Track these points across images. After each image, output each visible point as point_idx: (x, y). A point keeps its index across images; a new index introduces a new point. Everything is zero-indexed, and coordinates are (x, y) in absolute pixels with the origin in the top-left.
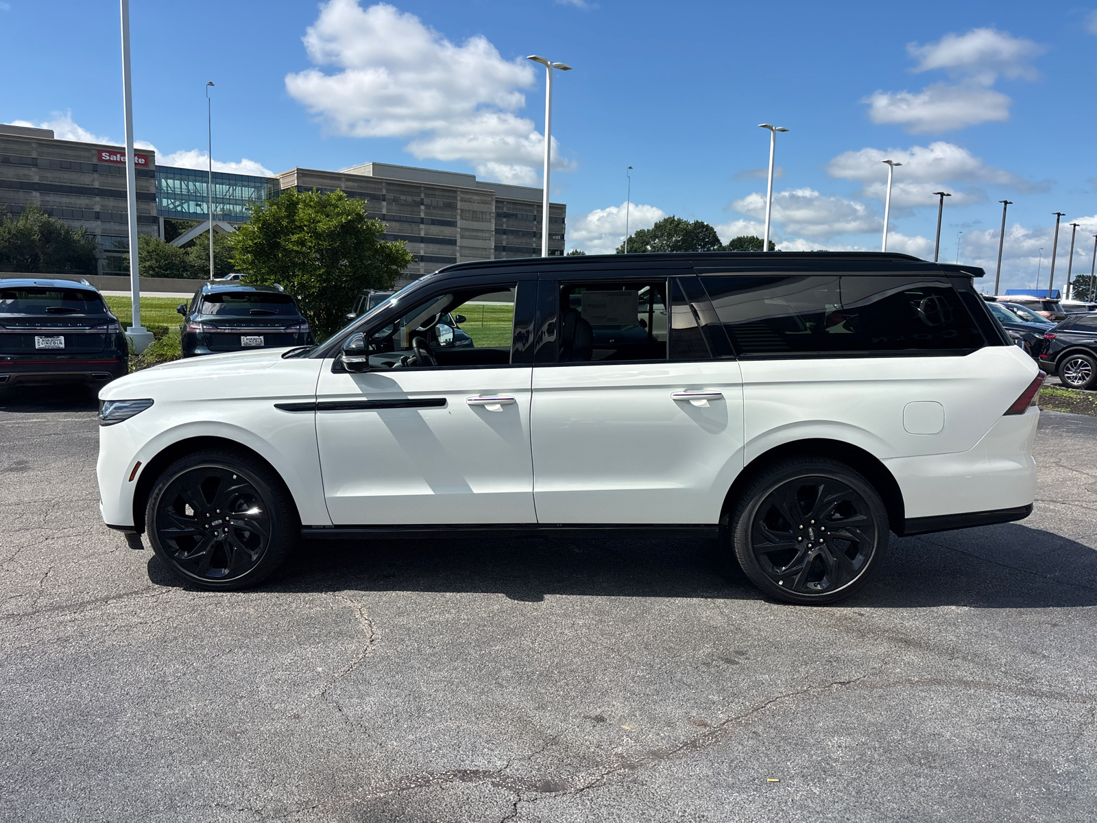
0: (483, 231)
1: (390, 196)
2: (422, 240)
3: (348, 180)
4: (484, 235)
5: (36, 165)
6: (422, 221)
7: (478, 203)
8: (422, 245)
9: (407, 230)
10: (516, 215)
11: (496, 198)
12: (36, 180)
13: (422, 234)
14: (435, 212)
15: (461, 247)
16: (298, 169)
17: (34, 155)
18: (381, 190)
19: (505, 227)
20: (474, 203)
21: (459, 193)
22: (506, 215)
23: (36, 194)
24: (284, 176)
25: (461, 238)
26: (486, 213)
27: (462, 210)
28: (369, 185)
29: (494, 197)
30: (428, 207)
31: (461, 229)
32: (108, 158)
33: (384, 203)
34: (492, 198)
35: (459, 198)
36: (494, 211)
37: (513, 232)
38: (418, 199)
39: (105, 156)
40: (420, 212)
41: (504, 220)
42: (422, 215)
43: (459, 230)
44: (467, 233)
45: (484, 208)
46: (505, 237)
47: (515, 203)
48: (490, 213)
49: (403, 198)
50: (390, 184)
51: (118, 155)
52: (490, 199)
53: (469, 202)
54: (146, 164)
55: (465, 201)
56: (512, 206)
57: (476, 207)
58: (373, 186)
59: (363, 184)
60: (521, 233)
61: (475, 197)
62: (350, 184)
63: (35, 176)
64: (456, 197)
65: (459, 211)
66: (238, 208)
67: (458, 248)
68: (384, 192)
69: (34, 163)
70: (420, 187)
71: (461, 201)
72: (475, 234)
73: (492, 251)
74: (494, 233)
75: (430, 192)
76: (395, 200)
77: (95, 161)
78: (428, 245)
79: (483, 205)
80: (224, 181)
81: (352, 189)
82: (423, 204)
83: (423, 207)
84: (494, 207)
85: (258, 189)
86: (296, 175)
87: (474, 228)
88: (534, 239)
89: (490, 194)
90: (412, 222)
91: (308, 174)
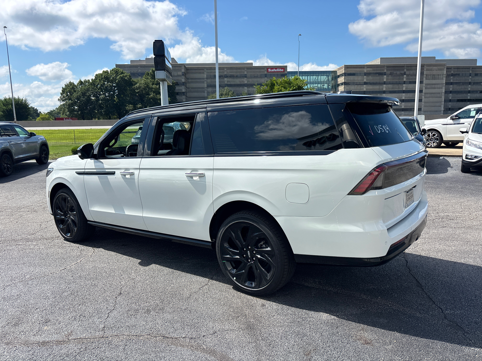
0: (438, 84)
1: (389, 72)
2: (404, 92)
3: (368, 67)
4: (439, 86)
5: (246, 77)
6: (404, 83)
7: (436, 70)
8: (404, 94)
9: (396, 88)
10: (459, 74)
11: (447, 67)
12: (246, 82)
13: (404, 89)
14: (411, 77)
15: (425, 93)
16: (345, 65)
17: (246, 73)
18: (384, 70)
19: (452, 81)
20: (434, 71)
21: (425, 67)
22: (453, 75)
23: (246, 88)
24: (339, 69)
25: (425, 89)
26: (440, 75)
27: (426, 75)
28: (378, 69)
29: (446, 66)
30: (408, 75)
31: (425, 84)
32: (270, 71)
33: (385, 76)
34: (445, 67)
35: (425, 69)
36: (445, 73)
37: (456, 83)
38: (403, 72)
39: (270, 70)
40: (403, 79)
41: (452, 77)
42: (405, 80)
43: (424, 85)
44: (429, 86)
45: (440, 72)
46: (451, 86)
47: (458, 68)
48: (443, 75)
49: (395, 72)
50: (388, 67)
51: (274, 69)
52: (443, 67)
53: (431, 70)
54: (284, 71)
55: (429, 70)
56: (456, 70)
57: (435, 72)
58: (380, 69)
59: (375, 69)
60: (461, 83)
61: (435, 68)
62: (369, 69)
63: (245, 81)
64: (424, 69)
65: (425, 76)
66: (319, 85)
67: (423, 94)
68: (385, 71)
69: (245, 76)
70: (404, 66)
71: (427, 70)
72: (433, 86)
73: (443, 94)
74: (445, 85)
75: (410, 68)
76: (391, 74)
77: (266, 73)
78: (407, 94)
79: (439, 71)
80: (314, 74)
81: (369, 71)
82: (405, 74)
83: (405, 76)
84: (445, 72)
85: (328, 76)
86: (344, 68)
87: (433, 83)
88: (469, 86)
89: (443, 65)
90: (400, 83)
91: (349, 67)
